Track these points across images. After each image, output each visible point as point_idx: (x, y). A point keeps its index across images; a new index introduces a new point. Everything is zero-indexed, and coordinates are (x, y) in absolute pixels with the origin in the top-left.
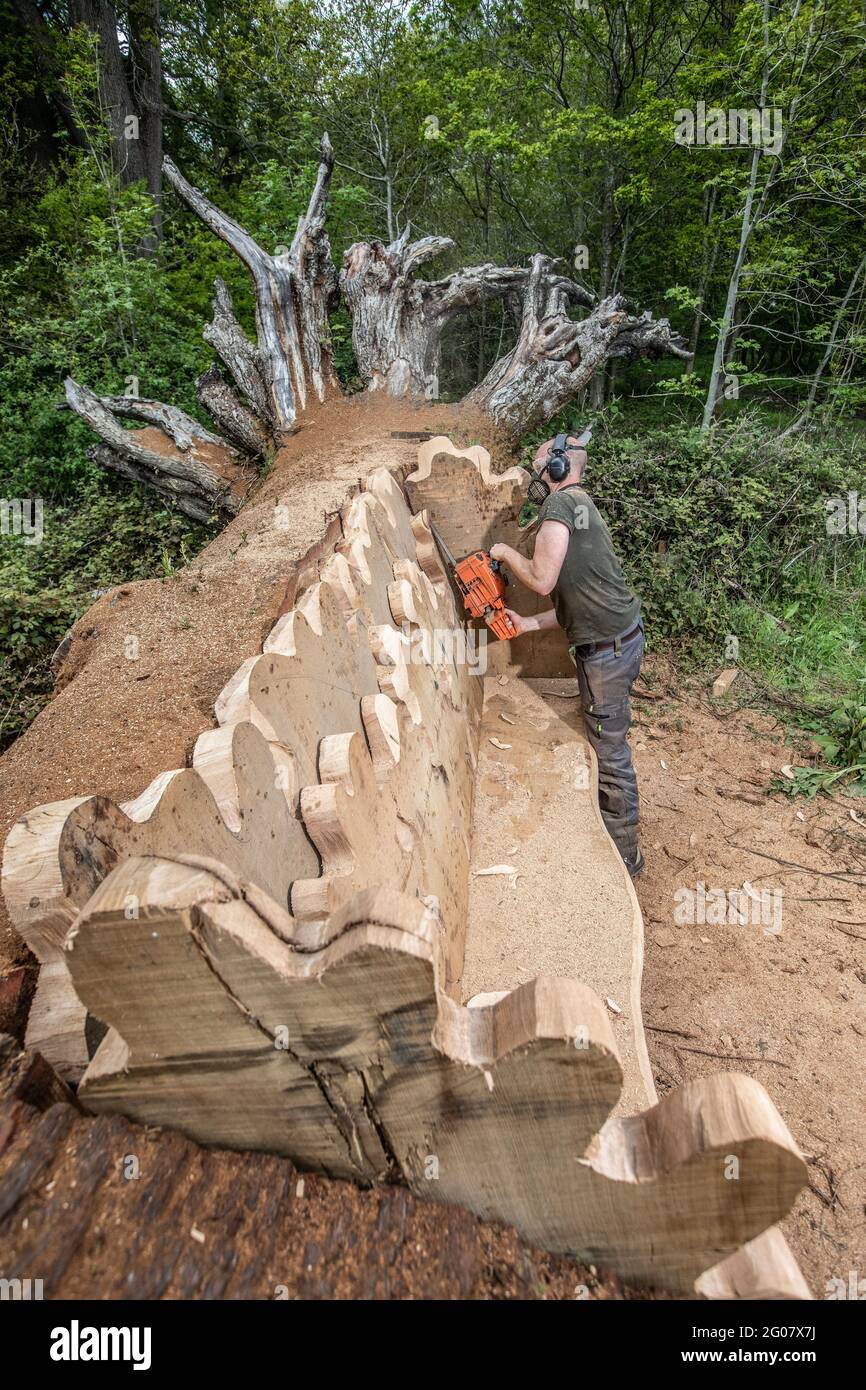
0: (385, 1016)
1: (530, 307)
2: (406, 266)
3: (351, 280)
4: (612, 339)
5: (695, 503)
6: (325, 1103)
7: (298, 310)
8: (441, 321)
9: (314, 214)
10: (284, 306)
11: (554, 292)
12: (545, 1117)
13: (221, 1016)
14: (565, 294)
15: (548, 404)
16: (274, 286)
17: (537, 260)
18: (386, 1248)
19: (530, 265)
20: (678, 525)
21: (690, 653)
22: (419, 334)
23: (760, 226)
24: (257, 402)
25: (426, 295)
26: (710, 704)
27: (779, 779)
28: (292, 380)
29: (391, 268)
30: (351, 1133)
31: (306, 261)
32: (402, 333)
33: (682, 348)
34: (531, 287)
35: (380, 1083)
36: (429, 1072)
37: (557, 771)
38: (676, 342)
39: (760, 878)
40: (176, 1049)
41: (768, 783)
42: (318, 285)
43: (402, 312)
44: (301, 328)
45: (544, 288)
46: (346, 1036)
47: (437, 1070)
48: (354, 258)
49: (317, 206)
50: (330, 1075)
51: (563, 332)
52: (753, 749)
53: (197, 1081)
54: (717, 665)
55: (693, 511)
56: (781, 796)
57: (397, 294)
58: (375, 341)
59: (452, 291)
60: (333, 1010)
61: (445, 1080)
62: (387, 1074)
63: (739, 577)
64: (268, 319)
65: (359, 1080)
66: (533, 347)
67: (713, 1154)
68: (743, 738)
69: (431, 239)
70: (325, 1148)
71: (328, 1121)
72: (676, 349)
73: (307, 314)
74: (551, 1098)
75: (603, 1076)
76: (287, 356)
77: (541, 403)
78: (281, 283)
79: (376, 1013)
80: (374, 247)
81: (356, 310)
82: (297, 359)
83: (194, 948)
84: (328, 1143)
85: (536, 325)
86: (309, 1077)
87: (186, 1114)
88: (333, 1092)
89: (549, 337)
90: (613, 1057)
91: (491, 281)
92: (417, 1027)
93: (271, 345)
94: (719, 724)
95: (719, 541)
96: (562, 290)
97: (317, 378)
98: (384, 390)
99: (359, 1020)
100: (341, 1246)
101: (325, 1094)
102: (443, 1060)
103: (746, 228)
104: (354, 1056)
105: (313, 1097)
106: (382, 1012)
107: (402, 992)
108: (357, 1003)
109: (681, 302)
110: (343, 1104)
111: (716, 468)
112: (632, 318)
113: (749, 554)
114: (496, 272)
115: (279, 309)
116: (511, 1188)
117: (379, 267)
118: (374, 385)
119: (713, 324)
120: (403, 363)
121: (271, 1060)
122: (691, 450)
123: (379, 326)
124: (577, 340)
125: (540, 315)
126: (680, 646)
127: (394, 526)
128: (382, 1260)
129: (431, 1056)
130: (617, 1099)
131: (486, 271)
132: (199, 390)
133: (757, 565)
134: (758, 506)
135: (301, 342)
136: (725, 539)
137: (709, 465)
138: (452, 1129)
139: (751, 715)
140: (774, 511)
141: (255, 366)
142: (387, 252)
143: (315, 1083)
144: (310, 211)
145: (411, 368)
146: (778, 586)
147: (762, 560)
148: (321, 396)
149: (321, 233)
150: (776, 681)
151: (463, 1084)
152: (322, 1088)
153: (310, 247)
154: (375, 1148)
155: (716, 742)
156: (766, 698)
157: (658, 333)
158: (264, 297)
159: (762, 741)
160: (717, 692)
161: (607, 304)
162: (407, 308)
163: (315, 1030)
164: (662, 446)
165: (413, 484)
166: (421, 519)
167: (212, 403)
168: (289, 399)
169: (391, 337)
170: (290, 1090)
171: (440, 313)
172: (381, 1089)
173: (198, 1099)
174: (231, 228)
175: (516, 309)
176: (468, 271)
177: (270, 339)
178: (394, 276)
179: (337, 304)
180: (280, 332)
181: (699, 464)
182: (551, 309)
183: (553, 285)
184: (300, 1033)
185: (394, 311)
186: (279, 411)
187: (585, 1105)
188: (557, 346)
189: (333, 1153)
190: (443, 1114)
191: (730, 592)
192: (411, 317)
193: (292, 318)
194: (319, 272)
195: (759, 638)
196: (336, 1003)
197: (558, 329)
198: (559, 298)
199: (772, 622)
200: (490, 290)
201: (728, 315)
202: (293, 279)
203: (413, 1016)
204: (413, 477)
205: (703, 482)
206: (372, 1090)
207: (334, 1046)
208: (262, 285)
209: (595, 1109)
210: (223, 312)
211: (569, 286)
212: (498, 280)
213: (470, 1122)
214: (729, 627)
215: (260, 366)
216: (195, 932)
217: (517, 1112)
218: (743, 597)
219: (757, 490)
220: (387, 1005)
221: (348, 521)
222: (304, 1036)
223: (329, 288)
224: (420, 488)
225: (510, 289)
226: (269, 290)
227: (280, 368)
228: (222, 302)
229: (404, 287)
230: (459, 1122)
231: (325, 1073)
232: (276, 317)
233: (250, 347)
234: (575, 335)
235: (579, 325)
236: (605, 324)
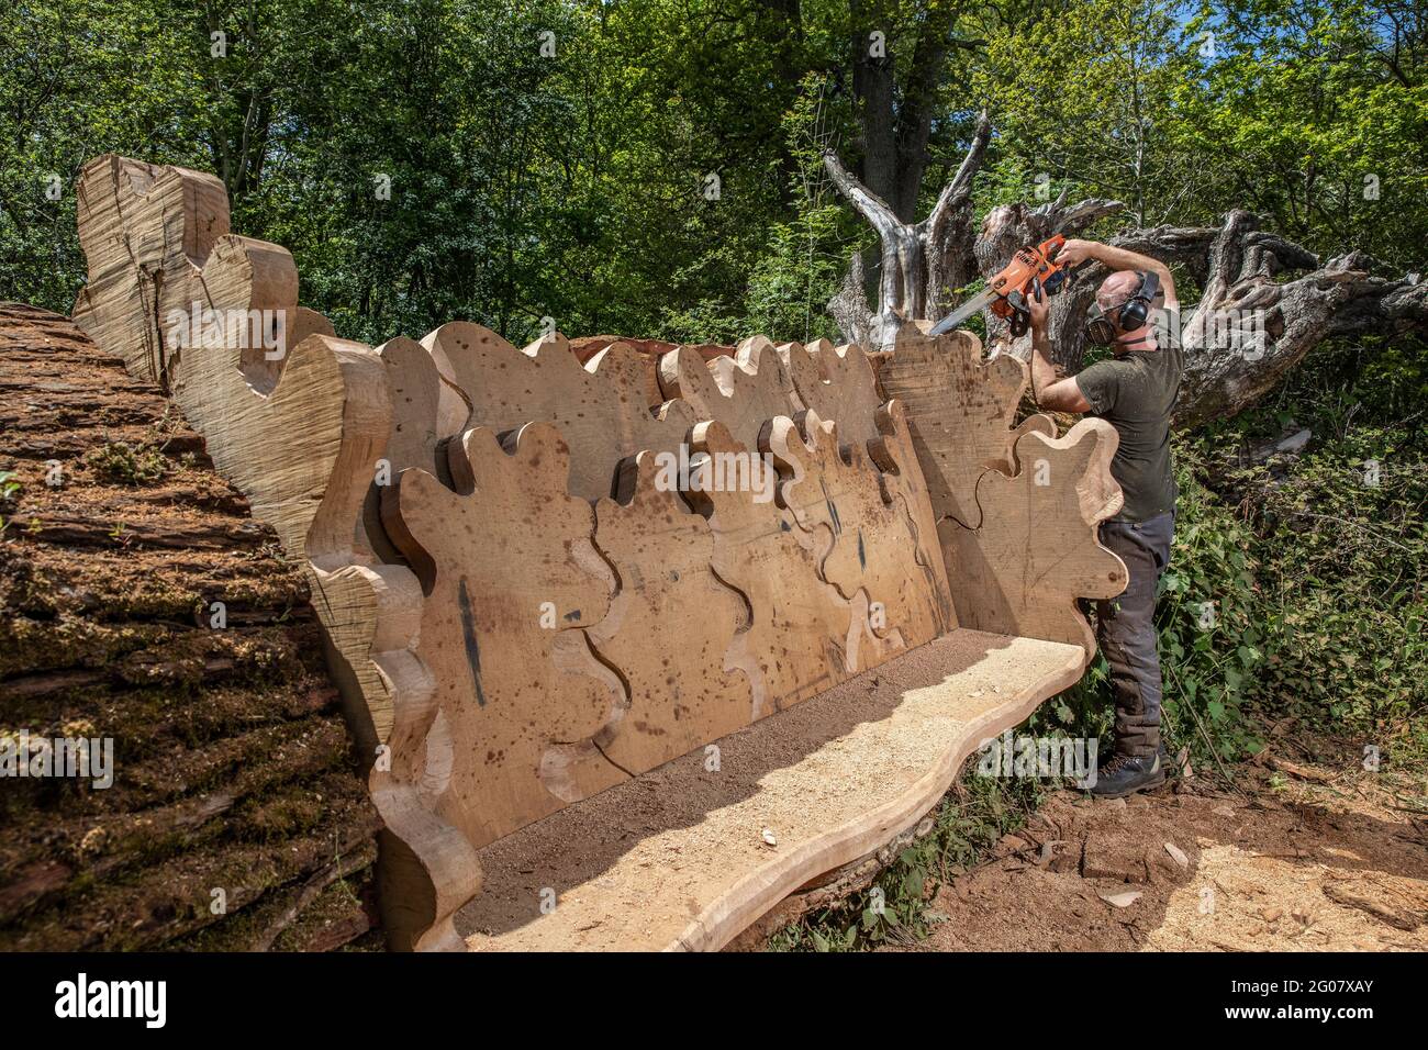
1: (1217, 270)
2: (1057, 229)
3: (984, 244)
4: (1339, 304)
7: (926, 277)
9: (958, 185)
10: (908, 273)
11: (1252, 251)
14: (1268, 253)
15: (1232, 384)
16: (901, 253)
17: (1231, 217)
19: (1222, 223)
29: (1035, 230)
31: (941, 227)
34: (1220, 248)
42: (951, 252)
44: (923, 294)
45: (1238, 248)
48: (992, 221)
49: (961, 177)
51: (1261, 295)
64: (889, 286)
69: (1093, 201)
73: (933, 281)
77: (1221, 382)
78: (909, 249)
80: (1016, 209)
85: (1221, 289)
89: (1239, 302)
91: (1167, 242)
93: (887, 311)
96: (1263, 248)
104: (151, 262)
112: (1377, 279)
114: (1172, 232)
115: (901, 276)
117: (1016, 229)
124: (1281, 304)
125: (1230, 278)
131: (1161, 231)
135: (922, 308)
142: (1033, 214)
144: (955, 181)
149: (964, 202)
153: (948, 216)
158: (889, 262)
161: (1336, 263)
166: (888, 408)
174: (871, 203)
176: (1136, 233)
177: (887, 306)
178: (1038, 238)
180: (899, 298)
182: (1247, 270)
183: (1253, 243)
193: (915, 284)
194: (956, 239)
197: (1254, 292)
198: (1261, 257)
200: (1164, 252)
202: (923, 246)
208: (889, 252)
210: (853, 285)
211: (1279, 241)
212: (1177, 241)
223: (966, 256)
228: (855, 275)
232: (898, 284)
233: (867, 316)
234: (1278, 298)
235: (1285, 287)
236: (1326, 284)
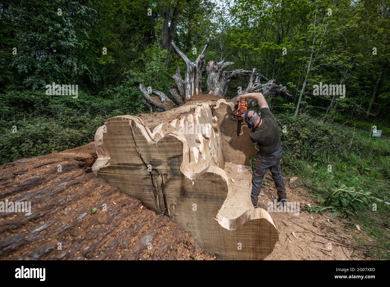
0: (170, 158)
1: (251, 80)
2: (222, 67)
3: (208, 69)
4: (271, 89)
5: (290, 133)
6: (152, 184)
7: (195, 74)
8: (229, 80)
9: (203, 54)
10: (192, 73)
11: (257, 77)
12: (206, 201)
13: (132, 152)
15: (253, 103)
16: (191, 68)
17: (254, 70)
18: (159, 224)
19: (253, 70)
20: (284, 137)
21: (284, 171)
22: (223, 82)
23: (312, 69)
24: (182, 93)
25: (226, 74)
26: (289, 184)
27: (306, 206)
28: (191, 89)
29: (218, 67)
30: (157, 196)
31: (199, 63)
32: (219, 82)
33: (289, 94)
34: (252, 76)
35: (166, 180)
36: (178, 179)
37: (241, 186)
38: (288, 92)
39: (298, 232)
40: (121, 162)
41: (303, 207)
42: (201, 69)
43: (220, 77)
44: (195, 78)
45: (255, 76)
46: (160, 163)
47: (180, 179)
48: (210, 64)
49: (204, 53)
50: (154, 175)
51: (259, 86)
52: (299, 198)
53: (124, 172)
54: (292, 175)
55: (289, 134)
56: (306, 212)
57: (219, 73)
58: (212, 83)
59: (233, 74)
60: (158, 154)
61: (183, 183)
62: (168, 178)
63: (301, 154)
64: (188, 75)
65: (161, 178)
66: (251, 89)
67: (251, 223)
68: (297, 195)
69: (229, 62)
70: (150, 200)
71: (152, 191)
72: (288, 94)
73: (197, 75)
74: (209, 194)
75: (223, 188)
76: (191, 84)
77: (251, 102)
78: (192, 68)
79: (168, 157)
80: (215, 62)
81: (209, 75)
82: (193, 84)
83: (130, 131)
84: (151, 199)
85: (252, 84)
86: (149, 175)
87: (120, 183)
88: (154, 180)
89: (255, 87)
90: (226, 182)
91: (242, 73)
92: (177, 164)
93: (188, 81)
94: (290, 190)
95: (295, 142)
96: (259, 77)
97: (197, 90)
98: (213, 94)
99: (164, 159)
100: (148, 220)
101: (153, 182)
102: (183, 176)
103: (309, 70)
104: (161, 169)
105: (149, 182)
106: (169, 157)
107: (175, 151)
108: (164, 153)
109: (291, 86)
110: (156, 186)
111: (296, 125)
112: (277, 85)
113: (304, 148)
114: (244, 71)
115: (191, 73)
116: (196, 226)
117: (215, 67)
118: (210, 93)
119: (299, 91)
120: (218, 88)
121: (142, 168)
122: (290, 119)
123: (214, 79)
124: (262, 88)
125: (254, 82)
126: (282, 169)
127: (208, 116)
128: (157, 226)
129: (180, 174)
130: (226, 197)
131: (241, 70)
132: (169, 89)
133: (306, 151)
134: (307, 135)
135: (195, 81)
136: (297, 142)
137: (294, 124)
138: (182, 201)
139: (301, 190)
140: (312, 138)
141: (183, 85)
142: (218, 64)
143: (151, 177)
144: (202, 54)
145: (220, 90)
146: (311, 158)
147: (307, 150)
148: (197, 94)
149: (203, 58)
150: (309, 182)
151: (187, 185)
152: (152, 179)
153: (200, 61)
154: (162, 203)
155: (289, 194)
156: (305, 186)
157: (283, 89)
158: (188, 70)
159: (303, 196)
160: (291, 182)
161: (270, 81)
162: (221, 76)
163: (153, 160)
164: (282, 118)
165: (214, 109)
166: (215, 118)
167: (171, 92)
168: (190, 93)
169: (216, 82)
170: (144, 178)
171: (229, 79)
172: (166, 182)
173: (122, 179)
174: (183, 55)
175: (248, 80)
176: (237, 70)
177: (188, 79)
178: (219, 69)
179: (205, 74)
180: (190, 78)
181: (292, 123)
182: (256, 81)
183: (257, 75)
184: (149, 160)
185: (218, 77)
186: (187, 96)
187: (217, 198)
188: (257, 89)
189: (152, 203)
190: (181, 195)
191: (297, 157)
192: (222, 79)
193: (194, 75)
194: (202, 66)
195: (305, 170)
196: (159, 152)
197: (258, 85)
198: (259, 78)
199: (309, 167)
200: (242, 75)
201: (303, 90)
202: (195, 67)
203: (177, 159)
204: (214, 108)
205: (292, 127)
206: (164, 182)
207: (157, 165)
209: (220, 200)
210: (178, 73)
211: (262, 76)
212: (244, 73)
213: (187, 199)
214: (296, 165)
215: (184, 86)
216: (131, 126)
217: (200, 198)
218: (301, 159)
219: (307, 131)
220: (171, 155)
221: (196, 110)
222: (150, 161)
223: (203, 70)
224: (216, 110)
225: (247, 75)
226: (189, 69)
227: (189, 86)
228: (178, 71)
229: (221, 72)
230: (184, 198)
231: (153, 174)
232: (190, 75)
233: (183, 81)
234: (262, 87)
235: (263, 85)
236: (270, 85)
